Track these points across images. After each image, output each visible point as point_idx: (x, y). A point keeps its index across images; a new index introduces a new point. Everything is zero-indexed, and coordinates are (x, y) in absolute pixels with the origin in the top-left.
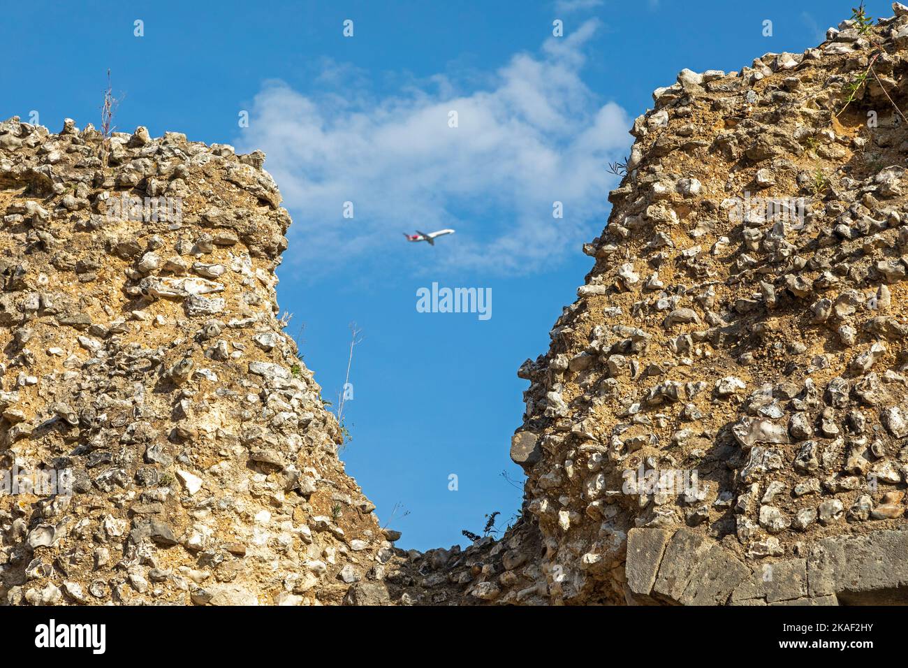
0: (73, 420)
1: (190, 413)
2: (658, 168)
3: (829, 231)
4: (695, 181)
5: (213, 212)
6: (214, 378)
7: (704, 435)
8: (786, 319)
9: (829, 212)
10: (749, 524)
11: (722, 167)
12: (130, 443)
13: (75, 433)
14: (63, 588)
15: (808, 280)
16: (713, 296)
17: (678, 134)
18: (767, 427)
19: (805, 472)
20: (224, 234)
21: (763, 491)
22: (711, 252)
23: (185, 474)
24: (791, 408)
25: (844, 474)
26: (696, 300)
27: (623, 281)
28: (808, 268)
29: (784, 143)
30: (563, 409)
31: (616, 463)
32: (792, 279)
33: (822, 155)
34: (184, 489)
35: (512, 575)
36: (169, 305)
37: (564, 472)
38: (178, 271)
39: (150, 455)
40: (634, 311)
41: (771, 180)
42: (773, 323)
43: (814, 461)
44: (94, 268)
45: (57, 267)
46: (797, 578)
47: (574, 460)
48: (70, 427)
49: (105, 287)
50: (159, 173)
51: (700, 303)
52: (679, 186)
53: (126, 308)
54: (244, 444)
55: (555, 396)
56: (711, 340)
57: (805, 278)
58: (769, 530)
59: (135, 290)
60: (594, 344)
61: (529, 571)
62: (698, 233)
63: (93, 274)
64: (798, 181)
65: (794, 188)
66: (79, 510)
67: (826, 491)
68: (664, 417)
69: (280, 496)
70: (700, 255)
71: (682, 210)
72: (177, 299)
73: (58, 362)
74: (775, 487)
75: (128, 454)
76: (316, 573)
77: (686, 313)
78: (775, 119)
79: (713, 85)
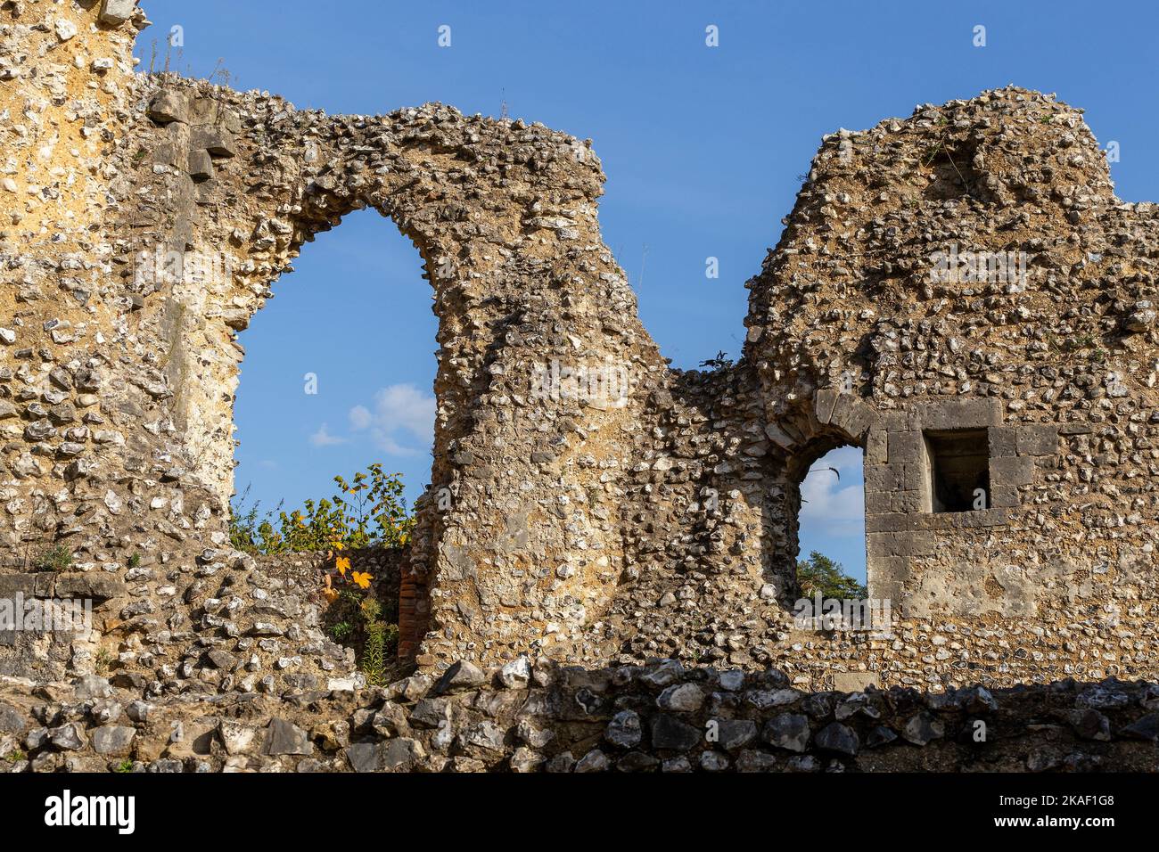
0: (503, 300)
1: (572, 303)
2: (827, 186)
3: (920, 237)
4: (847, 195)
5: (572, 181)
6: (582, 282)
7: (853, 340)
8: (896, 280)
9: (919, 224)
10: (879, 393)
11: (861, 187)
12: (544, 321)
13: (504, 307)
14: (512, 398)
15: (909, 263)
16: (857, 262)
17: (838, 168)
18: (889, 343)
19: (907, 368)
20: (577, 193)
21: (886, 375)
22: (856, 236)
23: (572, 337)
24: (901, 334)
25: (927, 370)
26: (848, 263)
27: (808, 248)
28: (909, 255)
29: (895, 178)
30: (777, 316)
31: (807, 350)
32: (901, 262)
33: (913, 183)
34: (572, 345)
35: (744, 396)
36: (547, 232)
37: (777, 350)
38: (553, 214)
39: (556, 329)
40: (814, 266)
41: (888, 199)
42: (890, 282)
43: (913, 362)
44: (504, 209)
45: (485, 208)
46: (903, 421)
47: (784, 345)
48: (501, 303)
49: (510, 220)
50: (541, 158)
51: (850, 266)
52: (838, 197)
53: (521, 232)
54: (600, 320)
55: (773, 309)
56: (856, 287)
57: (907, 261)
58: (889, 396)
59: (527, 222)
60: (794, 284)
61: (753, 395)
62: (847, 224)
63: (504, 212)
64: (901, 199)
65: (899, 203)
66: (517, 356)
67: (918, 378)
68: (832, 328)
69: (618, 348)
70: (850, 238)
71: (840, 211)
72: (552, 229)
73: (489, 264)
74: (893, 374)
75: (544, 328)
76: (634, 385)
77: (843, 270)
78: (890, 163)
79: (856, 140)
